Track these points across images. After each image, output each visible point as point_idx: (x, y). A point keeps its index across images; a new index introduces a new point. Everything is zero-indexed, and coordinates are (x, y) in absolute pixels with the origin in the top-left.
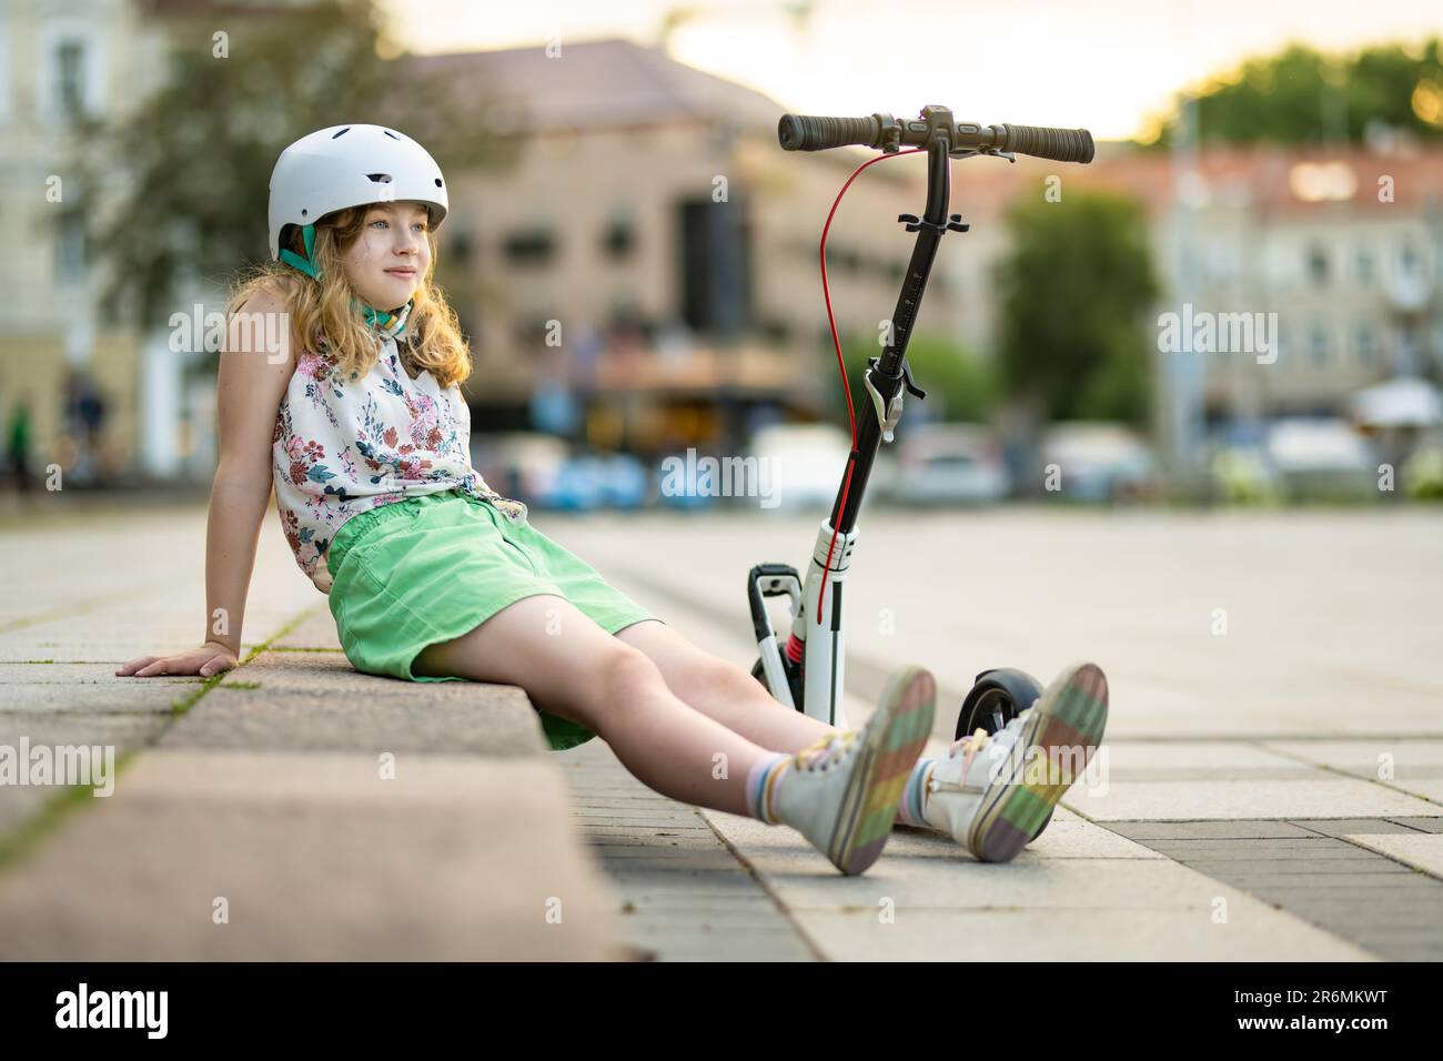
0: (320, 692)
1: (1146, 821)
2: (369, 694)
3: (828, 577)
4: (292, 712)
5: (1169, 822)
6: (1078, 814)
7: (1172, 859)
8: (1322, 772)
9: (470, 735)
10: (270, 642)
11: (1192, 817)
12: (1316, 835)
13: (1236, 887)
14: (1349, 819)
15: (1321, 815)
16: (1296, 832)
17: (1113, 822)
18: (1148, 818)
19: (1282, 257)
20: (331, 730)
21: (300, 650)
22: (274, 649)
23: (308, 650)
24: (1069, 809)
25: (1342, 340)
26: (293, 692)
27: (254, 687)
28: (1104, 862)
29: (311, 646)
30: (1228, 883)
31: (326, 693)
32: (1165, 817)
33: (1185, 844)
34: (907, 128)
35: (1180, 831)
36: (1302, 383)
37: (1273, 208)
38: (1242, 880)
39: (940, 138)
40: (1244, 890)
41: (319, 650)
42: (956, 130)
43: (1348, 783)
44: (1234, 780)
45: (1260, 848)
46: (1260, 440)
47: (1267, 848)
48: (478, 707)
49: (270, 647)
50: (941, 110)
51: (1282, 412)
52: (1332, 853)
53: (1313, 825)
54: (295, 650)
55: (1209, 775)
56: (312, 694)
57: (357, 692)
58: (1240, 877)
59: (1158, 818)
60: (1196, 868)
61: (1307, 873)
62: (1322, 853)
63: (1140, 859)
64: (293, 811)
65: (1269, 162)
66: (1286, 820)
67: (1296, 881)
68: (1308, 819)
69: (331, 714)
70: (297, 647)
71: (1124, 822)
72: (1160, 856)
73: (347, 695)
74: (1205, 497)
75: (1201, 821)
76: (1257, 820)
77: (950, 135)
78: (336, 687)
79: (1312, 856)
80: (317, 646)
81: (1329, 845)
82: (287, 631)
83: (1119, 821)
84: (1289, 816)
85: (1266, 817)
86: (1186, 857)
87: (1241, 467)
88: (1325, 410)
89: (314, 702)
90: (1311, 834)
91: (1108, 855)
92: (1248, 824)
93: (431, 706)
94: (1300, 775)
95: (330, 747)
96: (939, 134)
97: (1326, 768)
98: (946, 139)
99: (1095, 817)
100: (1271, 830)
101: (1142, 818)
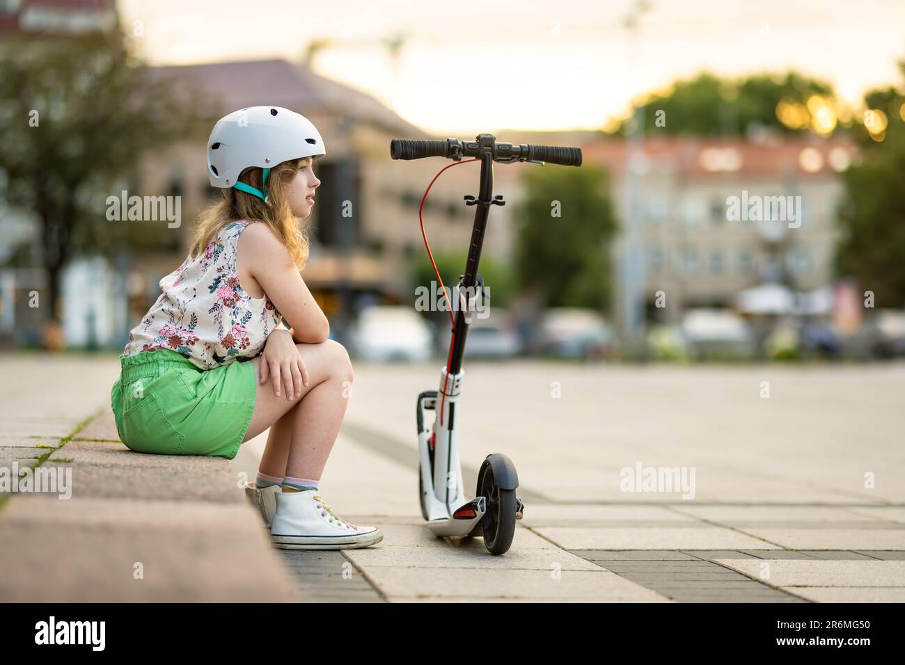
0: (109, 465)
1: (597, 550)
2: (138, 466)
3: (446, 399)
4: (95, 476)
5: (611, 550)
6: (557, 545)
7: (611, 571)
8: (704, 524)
9: (201, 491)
10: (72, 436)
11: (624, 548)
12: (696, 559)
13: (647, 588)
14: (717, 550)
15: (701, 548)
16: (684, 557)
17: (577, 550)
18: (598, 548)
19: (694, 207)
20: (119, 486)
21: (91, 440)
22: (75, 440)
23: (96, 441)
24: (552, 542)
25: (731, 259)
26: (92, 465)
27: (69, 461)
28: (572, 572)
29: (98, 438)
30: (643, 585)
31: (112, 466)
32: (609, 548)
33: (619, 563)
34: (466, 147)
35: (617, 556)
36: (705, 286)
37: (689, 176)
38: (651, 584)
39: (486, 153)
40: (651, 589)
41: (103, 441)
42: (496, 148)
43: (717, 530)
44: (650, 527)
45: (663, 566)
46: (680, 321)
47: (667, 566)
48: (203, 475)
49: (73, 439)
50: (489, 137)
51: (692, 304)
52: (705, 569)
53: (696, 554)
54: (88, 441)
55: (635, 524)
56: (104, 466)
57: (131, 465)
58: (649, 582)
59: (604, 548)
60: (624, 577)
61: (690, 581)
62: (699, 570)
63: (592, 571)
64: (107, 529)
65: (687, 148)
66: (680, 551)
67: (682, 585)
68: (693, 550)
69: (118, 478)
70: (89, 439)
71: (584, 550)
72: (604, 569)
73: (124, 467)
74: (643, 357)
75: (630, 550)
76: (662, 550)
77: (492, 151)
78: (117, 462)
79: (693, 571)
80: (101, 439)
81: (705, 565)
82: (79, 430)
83: (581, 550)
84: (681, 548)
85: (668, 548)
86: (620, 570)
87: (666, 339)
88: (719, 304)
89: (107, 471)
90: (693, 559)
91: (573, 569)
92: (656, 552)
93: (175, 474)
94: (690, 525)
95: (122, 496)
96: (487, 150)
97: (706, 521)
98: (490, 153)
99: (567, 547)
100: (671, 556)
101: (594, 548)
